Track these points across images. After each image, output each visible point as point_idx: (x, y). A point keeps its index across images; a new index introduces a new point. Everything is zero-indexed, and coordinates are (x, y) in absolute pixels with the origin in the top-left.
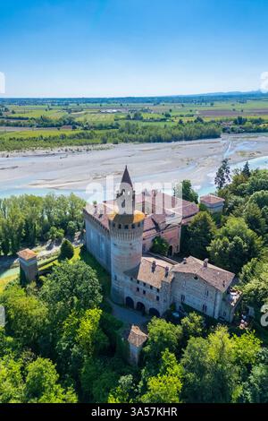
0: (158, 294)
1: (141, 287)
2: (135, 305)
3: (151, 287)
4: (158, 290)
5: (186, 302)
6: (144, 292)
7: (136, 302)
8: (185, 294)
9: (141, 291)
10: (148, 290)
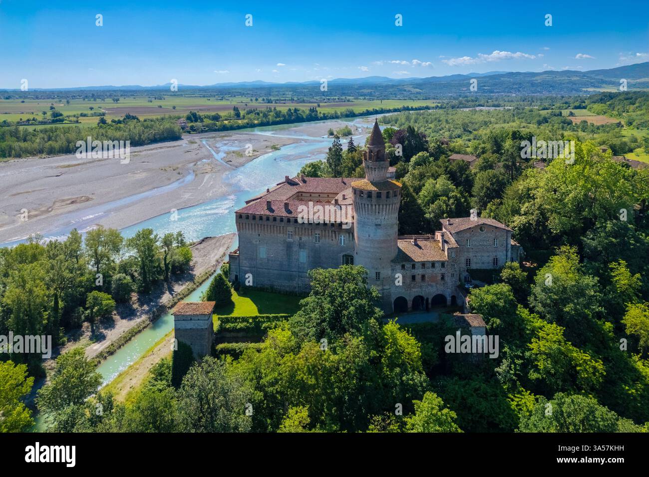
0: (443, 270)
1: (419, 271)
2: (410, 304)
3: (433, 264)
4: (443, 264)
5: (474, 266)
6: (423, 277)
7: (410, 299)
8: (471, 255)
9: (418, 278)
10: (429, 271)
